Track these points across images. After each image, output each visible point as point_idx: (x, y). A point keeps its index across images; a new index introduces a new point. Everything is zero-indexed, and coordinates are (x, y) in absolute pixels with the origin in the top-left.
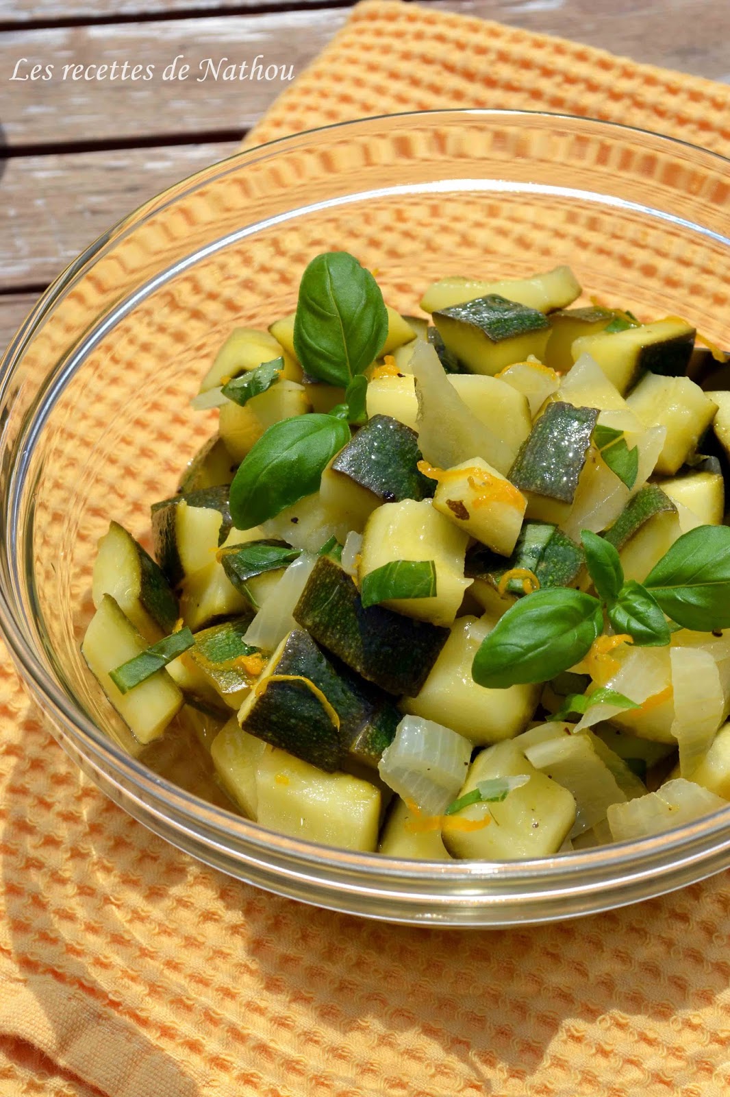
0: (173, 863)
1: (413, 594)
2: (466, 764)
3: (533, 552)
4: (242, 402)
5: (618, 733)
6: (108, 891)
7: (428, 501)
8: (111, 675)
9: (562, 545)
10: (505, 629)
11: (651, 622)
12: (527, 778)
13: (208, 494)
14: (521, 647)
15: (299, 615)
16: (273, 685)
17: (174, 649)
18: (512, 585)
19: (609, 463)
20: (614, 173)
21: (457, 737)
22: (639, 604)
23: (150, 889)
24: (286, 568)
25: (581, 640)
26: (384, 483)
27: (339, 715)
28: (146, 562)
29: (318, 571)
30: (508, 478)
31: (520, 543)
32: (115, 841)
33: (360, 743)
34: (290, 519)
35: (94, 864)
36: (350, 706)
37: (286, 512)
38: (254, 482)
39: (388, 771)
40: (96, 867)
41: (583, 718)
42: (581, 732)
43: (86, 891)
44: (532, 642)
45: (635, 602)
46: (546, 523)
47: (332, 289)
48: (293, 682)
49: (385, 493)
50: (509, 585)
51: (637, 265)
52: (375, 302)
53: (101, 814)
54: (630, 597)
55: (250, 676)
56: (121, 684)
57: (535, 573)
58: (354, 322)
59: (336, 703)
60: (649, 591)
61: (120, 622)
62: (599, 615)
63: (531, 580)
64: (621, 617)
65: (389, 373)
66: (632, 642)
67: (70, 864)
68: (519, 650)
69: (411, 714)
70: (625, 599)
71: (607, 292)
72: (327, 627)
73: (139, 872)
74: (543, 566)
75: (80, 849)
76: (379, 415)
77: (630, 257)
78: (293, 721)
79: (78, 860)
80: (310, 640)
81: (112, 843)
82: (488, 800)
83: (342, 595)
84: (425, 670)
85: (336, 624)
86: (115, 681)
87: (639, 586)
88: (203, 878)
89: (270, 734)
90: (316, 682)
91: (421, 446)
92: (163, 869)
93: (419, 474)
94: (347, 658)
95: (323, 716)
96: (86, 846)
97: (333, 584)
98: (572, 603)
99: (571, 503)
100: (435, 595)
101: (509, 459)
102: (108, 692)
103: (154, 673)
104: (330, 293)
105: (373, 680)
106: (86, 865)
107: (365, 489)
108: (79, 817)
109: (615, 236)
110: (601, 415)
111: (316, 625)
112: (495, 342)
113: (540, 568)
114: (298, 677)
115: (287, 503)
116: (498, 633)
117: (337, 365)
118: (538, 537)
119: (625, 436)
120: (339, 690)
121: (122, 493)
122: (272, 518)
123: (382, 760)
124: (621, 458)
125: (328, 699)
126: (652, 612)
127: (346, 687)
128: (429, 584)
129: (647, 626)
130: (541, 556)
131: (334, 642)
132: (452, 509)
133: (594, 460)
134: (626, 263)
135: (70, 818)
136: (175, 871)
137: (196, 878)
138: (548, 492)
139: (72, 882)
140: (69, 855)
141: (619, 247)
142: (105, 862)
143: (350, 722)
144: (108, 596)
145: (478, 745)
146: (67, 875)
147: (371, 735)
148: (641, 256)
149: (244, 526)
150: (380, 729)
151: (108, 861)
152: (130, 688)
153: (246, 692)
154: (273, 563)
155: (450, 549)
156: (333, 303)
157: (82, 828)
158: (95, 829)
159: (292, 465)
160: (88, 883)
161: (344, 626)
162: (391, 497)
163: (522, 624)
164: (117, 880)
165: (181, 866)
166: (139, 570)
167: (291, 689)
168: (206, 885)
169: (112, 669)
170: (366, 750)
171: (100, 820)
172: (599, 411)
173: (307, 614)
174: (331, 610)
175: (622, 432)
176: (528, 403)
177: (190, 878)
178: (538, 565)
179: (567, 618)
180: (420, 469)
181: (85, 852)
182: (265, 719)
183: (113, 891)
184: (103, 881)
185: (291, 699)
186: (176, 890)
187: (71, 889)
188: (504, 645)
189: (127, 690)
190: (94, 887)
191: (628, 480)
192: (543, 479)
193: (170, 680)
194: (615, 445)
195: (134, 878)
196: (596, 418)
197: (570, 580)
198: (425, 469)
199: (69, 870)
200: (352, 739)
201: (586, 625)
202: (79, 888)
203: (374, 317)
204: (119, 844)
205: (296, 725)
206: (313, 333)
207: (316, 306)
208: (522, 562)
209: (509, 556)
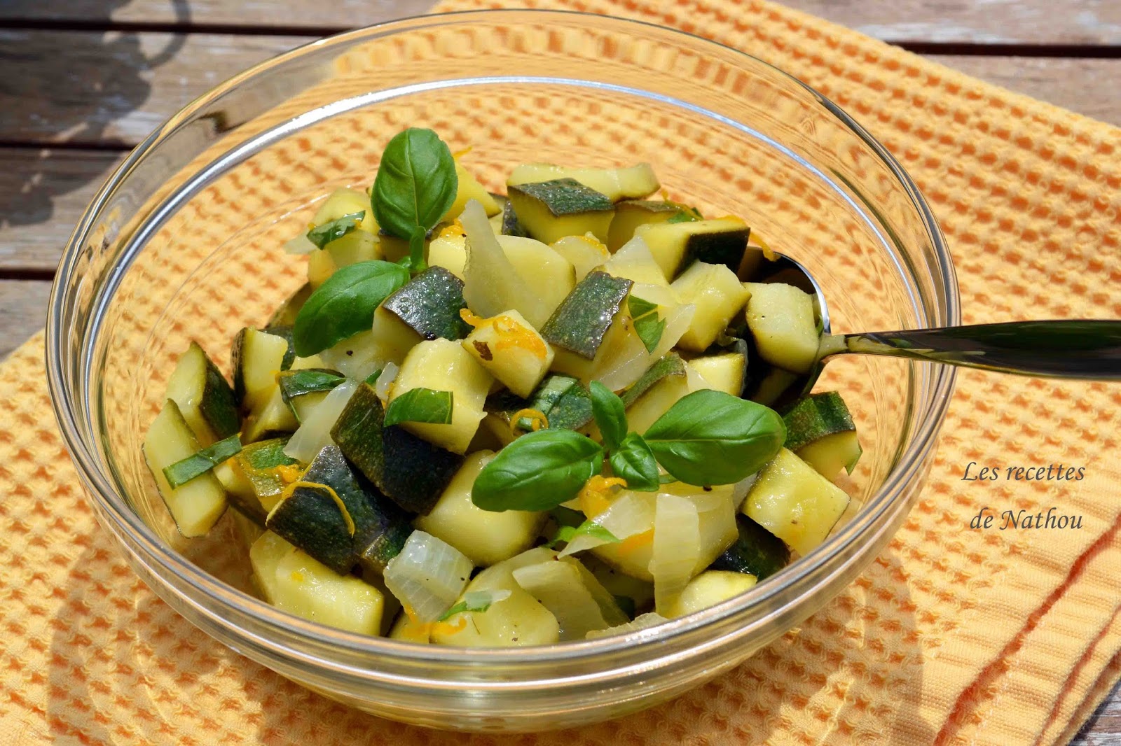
0: (207, 655)
1: (430, 419)
2: (463, 579)
3: (550, 397)
4: (322, 246)
5: (612, 572)
6: (143, 671)
7: (459, 341)
8: (165, 472)
9: (579, 395)
10: (504, 458)
11: (644, 469)
12: (509, 593)
13: (289, 330)
14: (516, 475)
15: (335, 434)
16: (299, 490)
17: (222, 454)
18: (522, 422)
19: (639, 331)
20: (728, 94)
21: (459, 555)
22: (636, 453)
23: (183, 674)
24: (329, 391)
25: (574, 476)
26: (428, 324)
27: (356, 525)
28: (212, 375)
29: (356, 395)
30: (540, 333)
31: (539, 387)
32: (160, 630)
33: (371, 551)
34: (345, 351)
35: (138, 647)
36: (368, 517)
37: (342, 344)
38: (316, 312)
39: (392, 578)
40: (138, 651)
41: (568, 546)
42: (565, 559)
43: (124, 669)
44: (524, 471)
45: (634, 450)
46: (570, 377)
47: (410, 154)
48: (318, 490)
49: (426, 333)
50: (519, 422)
51: (735, 179)
52: (446, 167)
53: (151, 604)
54: (630, 446)
55: (283, 482)
56: (172, 480)
57: (547, 416)
58: (425, 182)
59: (354, 513)
60: (648, 443)
61: (179, 424)
62: (599, 459)
63: (541, 420)
64: (619, 461)
65: (455, 232)
66: (625, 486)
67: (115, 645)
68: (512, 476)
69: (420, 529)
70: (627, 448)
71: (704, 200)
72: (356, 445)
73: (175, 659)
74: (556, 410)
75: (127, 633)
76: (436, 266)
77: (729, 171)
78: (313, 524)
79: (122, 643)
80: (340, 455)
81: (156, 631)
82: (472, 610)
83: (373, 418)
84: (438, 491)
85: (365, 443)
86: (167, 477)
87: (639, 437)
88: (233, 671)
89: (291, 534)
90: (339, 492)
91: (467, 295)
92: (198, 658)
93: (461, 319)
94: (370, 472)
95: (340, 523)
96: (132, 631)
97: (367, 408)
98: (570, 442)
99: (592, 360)
100: (450, 422)
101: (544, 315)
102: (161, 488)
103: (202, 473)
104: (407, 156)
105: (389, 496)
106: (129, 648)
107: (410, 328)
108: (131, 605)
109: (719, 151)
110: (635, 287)
111: (347, 443)
112: (556, 216)
113: (553, 412)
114: (322, 486)
115: (345, 336)
116: (498, 461)
117: (407, 220)
118: (558, 386)
119: (659, 310)
120: (359, 502)
121: (222, 328)
122: (329, 348)
123: (388, 567)
124: (650, 327)
125: (347, 508)
126: (647, 461)
127: (366, 500)
128: (445, 412)
129: (641, 472)
130: (557, 402)
131: (360, 458)
132: (478, 349)
133: (626, 328)
134: (726, 176)
135: (122, 605)
136: (208, 662)
137: (225, 670)
138: (573, 347)
139: (114, 660)
140: (115, 636)
141: (721, 161)
142: (147, 647)
143: (365, 532)
144: (171, 401)
145: (478, 565)
146: (110, 653)
147: (383, 545)
148: (740, 172)
149: (305, 354)
150: (391, 541)
151: (149, 645)
152: (179, 485)
153: (279, 496)
154: (321, 386)
155: (474, 386)
156: (409, 164)
157: (133, 615)
158: (143, 617)
159: (351, 302)
160: (128, 663)
161: (370, 445)
162: (430, 336)
163: (519, 455)
164: (155, 663)
165: (215, 658)
166: (205, 382)
167: (316, 496)
168: (234, 678)
169: (166, 465)
170: (376, 558)
171: (149, 610)
172: (633, 282)
173: (342, 432)
174: (361, 430)
175: (654, 306)
176: (574, 272)
177: (220, 670)
178: (551, 409)
179: (562, 454)
180: (462, 316)
181: (130, 635)
182: (288, 520)
183: (148, 672)
184: (141, 663)
185: (315, 505)
186: (206, 678)
187: (111, 666)
188: (500, 471)
189: (176, 486)
190: (132, 666)
191: (650, 347)
192: (571, 336)
193: (216, 482)
194: (648, 316)
195: (171, 663)
196: (629, 288)
197: (579, 426)
198: (466, 315)
199: (113, 650)
200: (365, 547)
201: (582, 465)
202: (119, 666)
203: (444, 181)
204: (163, 633)
205: (315, 529)
206: (388, 192)
207: (393, 167)
208: (537, 404)
209: (525, 398)
